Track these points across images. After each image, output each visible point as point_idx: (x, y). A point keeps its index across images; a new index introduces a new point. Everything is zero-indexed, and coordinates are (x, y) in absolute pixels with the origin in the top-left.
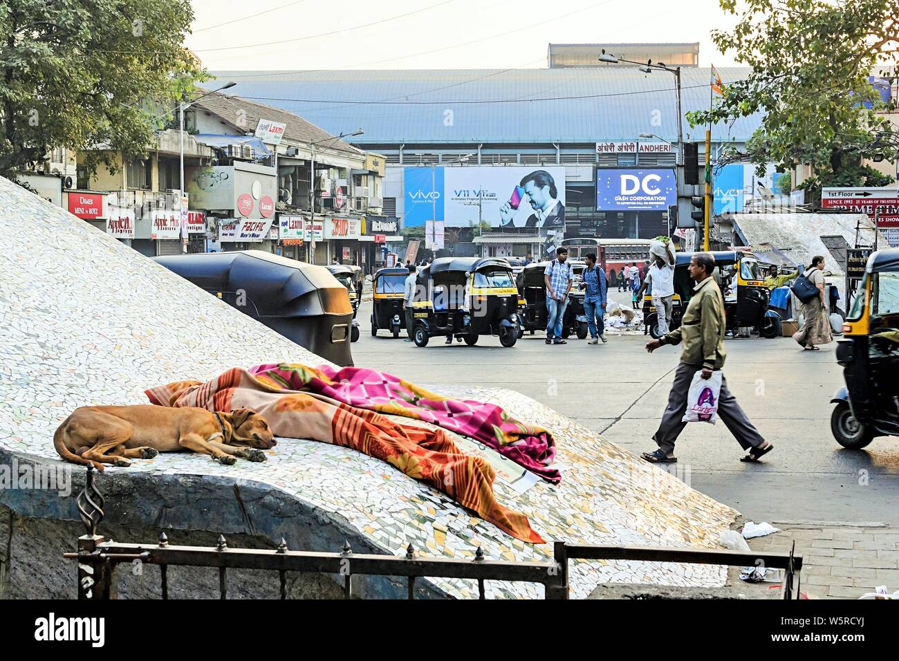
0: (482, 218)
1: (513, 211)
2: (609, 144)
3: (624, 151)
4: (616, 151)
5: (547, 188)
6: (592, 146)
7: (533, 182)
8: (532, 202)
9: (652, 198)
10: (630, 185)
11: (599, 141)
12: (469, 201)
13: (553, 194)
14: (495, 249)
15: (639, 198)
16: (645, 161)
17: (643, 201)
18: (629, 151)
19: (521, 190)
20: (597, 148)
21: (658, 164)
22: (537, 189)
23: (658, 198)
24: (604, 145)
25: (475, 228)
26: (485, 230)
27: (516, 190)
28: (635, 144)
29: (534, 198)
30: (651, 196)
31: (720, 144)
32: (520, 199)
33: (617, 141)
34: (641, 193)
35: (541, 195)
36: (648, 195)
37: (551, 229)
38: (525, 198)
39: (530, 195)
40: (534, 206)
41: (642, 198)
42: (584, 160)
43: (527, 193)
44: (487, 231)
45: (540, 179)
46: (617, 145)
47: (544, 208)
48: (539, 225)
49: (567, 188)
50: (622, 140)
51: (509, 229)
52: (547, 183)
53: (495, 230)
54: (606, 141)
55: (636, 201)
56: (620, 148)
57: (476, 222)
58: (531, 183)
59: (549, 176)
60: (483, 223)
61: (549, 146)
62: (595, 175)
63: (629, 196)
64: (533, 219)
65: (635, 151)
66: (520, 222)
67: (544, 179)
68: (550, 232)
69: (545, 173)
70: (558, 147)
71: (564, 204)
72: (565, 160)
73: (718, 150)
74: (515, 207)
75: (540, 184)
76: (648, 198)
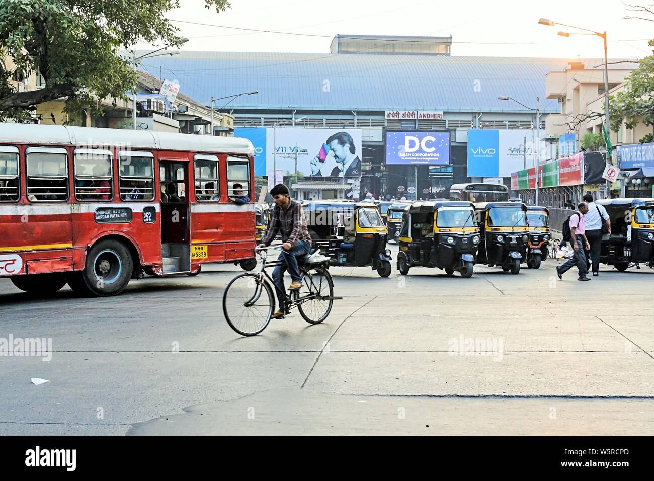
0: (298, 169)
1: (321, 163)
2: (395, 112)
3: (407, 118)
4: (401, 118)
5: (347, 146)
6: (382, 113)
7: (336, 141)
8: (336, 157)
9: (429, 155)
10: (412, 144)
11: (389, 109)
12: (287, 155)
13: (352, 150)
14: (308, 193)
15: (418, 155)
16: (423, 125)
17: (422, 157)
18: (411, 118)
19: (327, 147)
20: (386, 115)
21: (433, 129)
22: (340, 146)
23: (433, 155)
24: (392, 113)
25: (291, 177)
26: (299, 179)
27: (323, 147)
28: (415, 113)
29: (338, 154)
30: (428, 153)
31: (480, 113)
32: (326, 154)
33: (401, 109)
34: (420, 151)
35: (343, 151)
36: (425, 153)
37: (351, 178)
38: (330, 153)
39: (334, 151)
40: (337, 159)
41: (421, 155)
42: (375, 124)
43: (332, 150)
44: (302, 179)
45: (342, 139)
46: (401, 113)
47: (345, 162)
48: (341, 175)
49: (363, 146)
50: (405, 110)
51: (318, 178)
52: (348, 142)
53: (307, 178)
54: (393, 110)
55: (417, 157)
56: (404, 115)
57: (292, 172)
58: (335, 142)
59: (349, 136)
60: (297, 173)
61: (349, 113)
62: (385, 136)
63: (411, 153)
64: (336, 170)
65: (416, 118)
66: (326, 173)
67: (345, 138)
68: (349, 181)
69: (346, 134)
70: (355, 114)
71: (360, 159)
72: (361, 124)
73: (478, 118)
74: (322, 161)
75: (342, 143)
76: (426, 155)
